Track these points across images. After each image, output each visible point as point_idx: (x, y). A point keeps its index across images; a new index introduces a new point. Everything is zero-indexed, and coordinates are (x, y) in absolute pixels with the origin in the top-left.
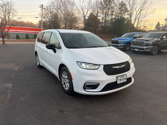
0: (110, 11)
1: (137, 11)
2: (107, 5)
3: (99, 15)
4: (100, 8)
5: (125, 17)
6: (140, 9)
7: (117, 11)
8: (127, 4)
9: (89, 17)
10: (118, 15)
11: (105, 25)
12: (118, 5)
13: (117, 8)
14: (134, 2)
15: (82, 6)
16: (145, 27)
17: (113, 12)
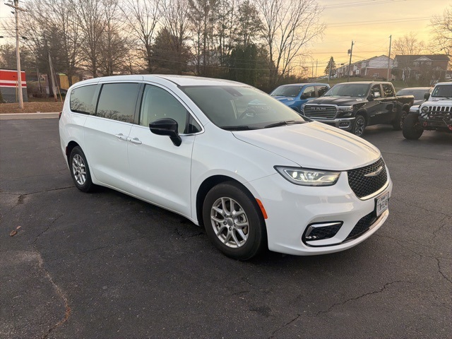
0: (216, 25)
1: (284, 28)
2: (206, 9)
3: (187, 33)
4: (188, 15)
5: (255, 42)
6: (291, 23)
7: (235, 27)
8: (258, 9)
9: (157, 39)
10: (237, 36)
11: (204, 62)
12: (236, 9)
13: (234, 17)
14: (275, 4)
15: (137, 8)
16: (305, 69)
17: (224, 27)
